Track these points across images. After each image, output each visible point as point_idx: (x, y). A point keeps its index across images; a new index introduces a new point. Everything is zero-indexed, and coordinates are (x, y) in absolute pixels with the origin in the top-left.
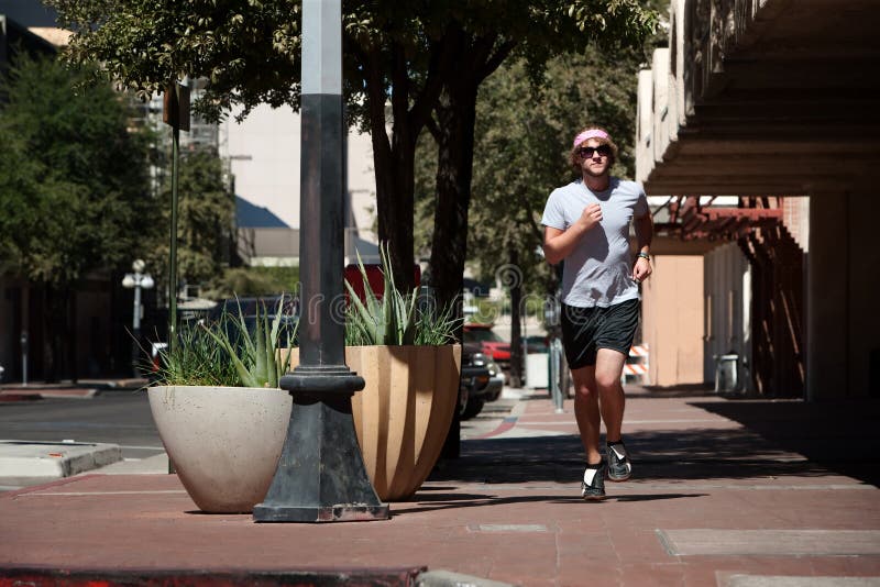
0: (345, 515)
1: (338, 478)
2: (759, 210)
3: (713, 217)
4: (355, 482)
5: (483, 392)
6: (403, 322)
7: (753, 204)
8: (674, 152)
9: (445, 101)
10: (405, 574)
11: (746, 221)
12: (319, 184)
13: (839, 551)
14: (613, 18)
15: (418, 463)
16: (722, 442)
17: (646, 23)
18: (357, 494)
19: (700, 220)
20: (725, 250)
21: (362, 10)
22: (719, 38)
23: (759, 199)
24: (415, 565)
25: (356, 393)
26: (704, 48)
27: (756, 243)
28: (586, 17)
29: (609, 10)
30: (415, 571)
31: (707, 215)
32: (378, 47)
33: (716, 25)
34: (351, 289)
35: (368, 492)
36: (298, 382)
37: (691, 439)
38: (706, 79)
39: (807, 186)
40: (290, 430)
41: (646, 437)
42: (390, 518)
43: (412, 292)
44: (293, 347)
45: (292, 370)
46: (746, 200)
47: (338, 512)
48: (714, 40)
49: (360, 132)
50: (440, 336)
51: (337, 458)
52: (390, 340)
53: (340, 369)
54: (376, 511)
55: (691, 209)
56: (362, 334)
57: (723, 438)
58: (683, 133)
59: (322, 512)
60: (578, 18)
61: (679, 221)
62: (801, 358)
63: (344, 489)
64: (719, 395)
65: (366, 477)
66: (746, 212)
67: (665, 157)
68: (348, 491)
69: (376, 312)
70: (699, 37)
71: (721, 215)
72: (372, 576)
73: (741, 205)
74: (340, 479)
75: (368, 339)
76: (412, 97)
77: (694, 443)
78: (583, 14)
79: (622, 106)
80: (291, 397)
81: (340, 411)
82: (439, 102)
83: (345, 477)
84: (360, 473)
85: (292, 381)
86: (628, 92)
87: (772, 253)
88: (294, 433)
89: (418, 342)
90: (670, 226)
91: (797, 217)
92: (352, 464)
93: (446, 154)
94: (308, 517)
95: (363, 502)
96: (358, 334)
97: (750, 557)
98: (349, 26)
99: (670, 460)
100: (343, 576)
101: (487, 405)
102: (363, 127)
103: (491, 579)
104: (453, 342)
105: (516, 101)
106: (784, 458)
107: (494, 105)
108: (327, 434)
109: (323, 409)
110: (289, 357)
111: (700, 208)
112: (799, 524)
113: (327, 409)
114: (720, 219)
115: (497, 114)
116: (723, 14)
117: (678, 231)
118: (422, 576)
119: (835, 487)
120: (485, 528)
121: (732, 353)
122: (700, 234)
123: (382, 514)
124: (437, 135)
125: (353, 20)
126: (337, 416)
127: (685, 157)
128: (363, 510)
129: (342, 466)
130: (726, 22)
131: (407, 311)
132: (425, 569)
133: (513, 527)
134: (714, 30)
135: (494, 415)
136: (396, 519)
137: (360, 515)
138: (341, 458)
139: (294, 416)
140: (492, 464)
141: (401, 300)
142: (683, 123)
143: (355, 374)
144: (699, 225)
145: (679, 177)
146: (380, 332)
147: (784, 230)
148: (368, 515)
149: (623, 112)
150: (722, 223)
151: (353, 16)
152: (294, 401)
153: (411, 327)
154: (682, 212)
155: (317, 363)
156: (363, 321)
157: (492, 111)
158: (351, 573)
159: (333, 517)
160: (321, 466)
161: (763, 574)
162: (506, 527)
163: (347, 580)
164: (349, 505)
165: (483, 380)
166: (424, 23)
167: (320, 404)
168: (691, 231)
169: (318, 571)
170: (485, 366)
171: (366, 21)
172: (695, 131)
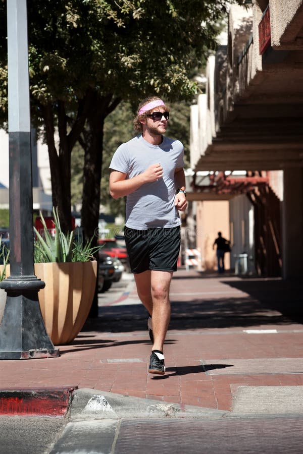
0: (35, 355)
1: (31, 335)
2: (257, 178)
3: (232, 182)
4: (41, 338)
5: (111, 278)
6: (66, 250)
7: (253, 175)
8: (210, 151)
9: (87, 128)
10: (66, 391)
11: (249, 184)
12: (19, 179)
13: (294, 371)
14: (174, 86)
15: (75, 324)
16: (238, 305)
17: (191, 88)
18: (42, 344)
19: (225, 185)
20: (240, 198)
21: (41, 83)
22: (231, 94)
23: (257, 172)
24: (72, 385)
25: (41, 290)
26: (224, 97)
27: (255, 195)
28: (160, 86)
29: (172, 81)
30: (72, 389)
31: (229, 181)
32: (50, 102)
33: (230, 87)
34: (37, 233)
35: (48, 342)
36: (9, 285)
37: (221, 304)
38: (225, 114)
39: (281, 165)
40: (5, 310)
41: (197, 303)
42: (60, 356)
43: (70, 234)
44: (7, 264)
45: (6, 279)
46: (250, 173)
47: (32, 353)
48: (229, 95)
49: (42, 144)
50: (85, 257)
51: (31, 324)
52: (59, 260)
53: (31, 278)
54: (52, 353)
55: (220, 179)
56: (44, 257)
57: (238, 302)
58: (215, 141)
59: (23, 354)
60: (156, 86)
61: (215, 184)
62: (280, 256)
63: (35, 341)
64: (238, 276)
65: (46, 334)
66: (250, 179)
67: (206, 153)
68: (37, 342)
69: (51, 245)
70: (221, 91)
71: (237, 181)
72: (49, 392)
73: (247, 175)
74: (32, 336)
75: (47, 259)
76: (69, 125)
77: (223, 306)
78: (158, 84)
79: (183, 123)
80: (6, 293)
81: (32, 300)
82: (84, 129)
83: (35, 335)
84: (43, 333)
85: (6, 285)
86: (186, 116)
87: (264, 201)
88: (8, 312)
89: (73, 260)
90: (210, 187)
91: (276, 181)
92: (39, 328)
93: (88, 157)
94: (16, 357)
95: (45, 348)
96: (42, 256)
97: (248, 375)
98: (33, 92)
99: (210, 316)
100: (33, 392)
101: (114, 284)
102: (44, 141)
103: (112, 392)
104: (92, 259)
105: (127, 122)
106: (270, 314)
107: (115, 124)
108: (25, 312)
109: (23, 299)
110: (5, 270)
111: (225, 177)
112: (276, 355)
113: (26, 299)
114: (236, 183)
115: (117, 128)
116: (233, 81)
117: (214, 189)
118: (76, 391)
119: (295, 331)
120: (110, 361)
121: (244, 253)
122: (226, 191)
123: (55, 354)
124: (84, 146)
125: (36, 89)
126: (31, 303)
127: (216, 152)
128: (45, 352)
129: (34, 329)
130: (234, 86)
131: (68, 244)
132: (77, 388)
133: (125, 360)
134: (229, 89)
135: (117, 289)
136: (62, 356)
137: (43, 355)
138: (33, 325)
139: (8, 303)
140: (116, 320)
141: (64, 238)
142: (215, 136)
143: (40, 280)
144: (225, 187)
145: (213, 162)
146: (54, 255)
147: (270, 188)
148: (48, 355)
149: (184, 127)
150: (238, 185)
151: (36, 86)
152: (7, 295)
153: (70, 252)
154: (216, 179)
155: (20, 274)
156: (44, 250)
157: (113, 127)
158: (37, 391)
159: (29, 356)
160: (22, 329)
161: (256, 385)
162: (121, 360)
163: (35, 395)
164: (38, 350)
165: (111, 272)
166: (74, 89)
167: (21, 296)
168: (221, 190)
169: (20, 390)
170: (112, 264)
171: (43, 89)
172: (221, 139)
